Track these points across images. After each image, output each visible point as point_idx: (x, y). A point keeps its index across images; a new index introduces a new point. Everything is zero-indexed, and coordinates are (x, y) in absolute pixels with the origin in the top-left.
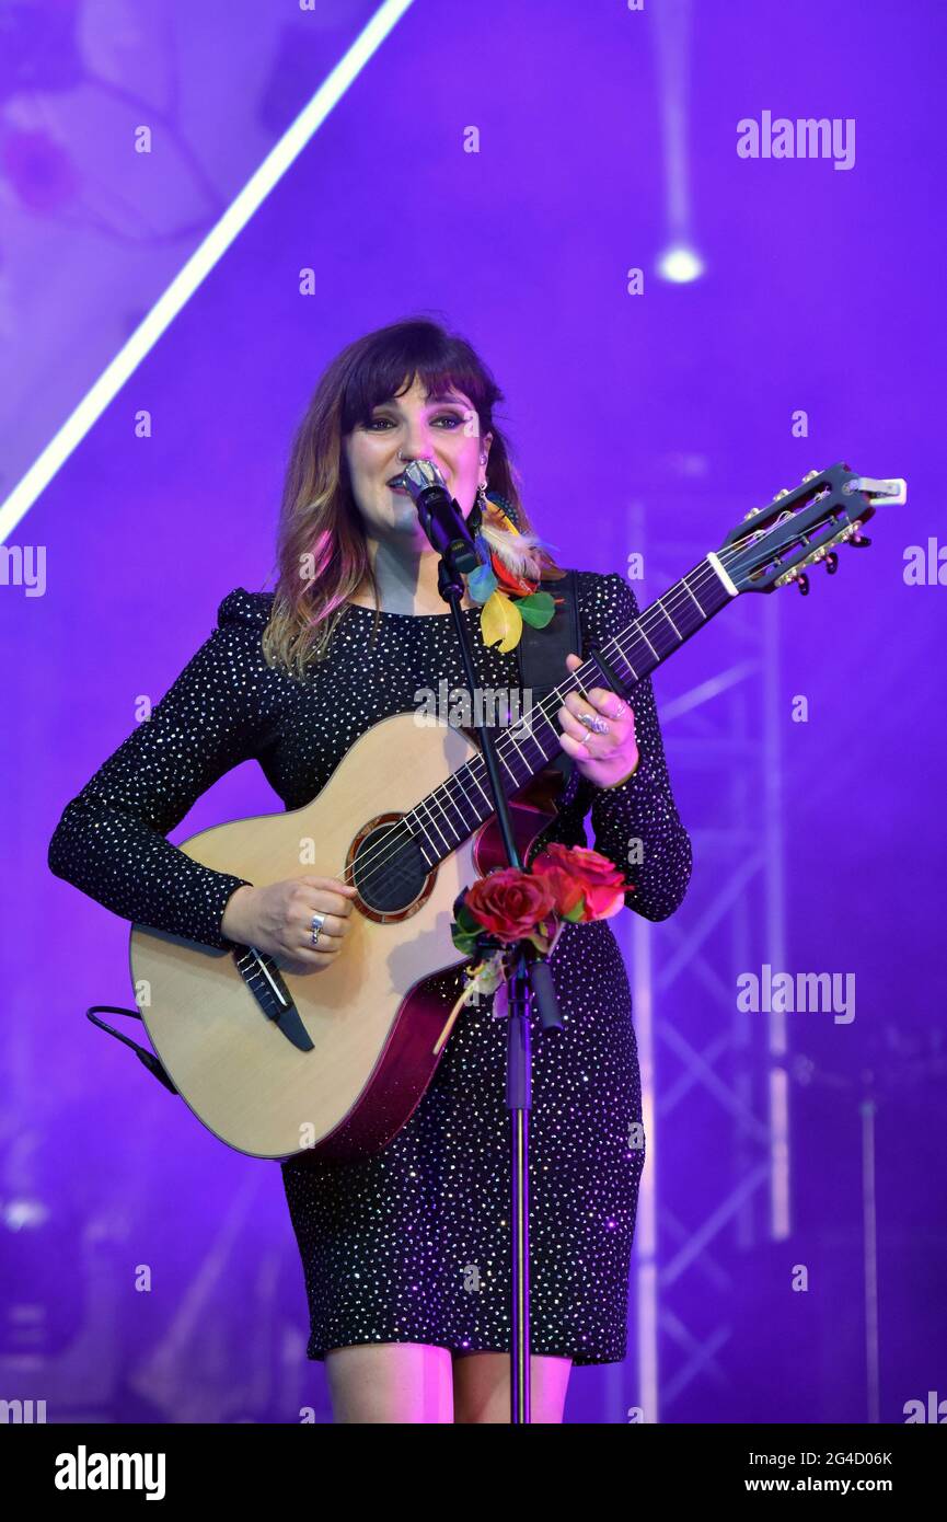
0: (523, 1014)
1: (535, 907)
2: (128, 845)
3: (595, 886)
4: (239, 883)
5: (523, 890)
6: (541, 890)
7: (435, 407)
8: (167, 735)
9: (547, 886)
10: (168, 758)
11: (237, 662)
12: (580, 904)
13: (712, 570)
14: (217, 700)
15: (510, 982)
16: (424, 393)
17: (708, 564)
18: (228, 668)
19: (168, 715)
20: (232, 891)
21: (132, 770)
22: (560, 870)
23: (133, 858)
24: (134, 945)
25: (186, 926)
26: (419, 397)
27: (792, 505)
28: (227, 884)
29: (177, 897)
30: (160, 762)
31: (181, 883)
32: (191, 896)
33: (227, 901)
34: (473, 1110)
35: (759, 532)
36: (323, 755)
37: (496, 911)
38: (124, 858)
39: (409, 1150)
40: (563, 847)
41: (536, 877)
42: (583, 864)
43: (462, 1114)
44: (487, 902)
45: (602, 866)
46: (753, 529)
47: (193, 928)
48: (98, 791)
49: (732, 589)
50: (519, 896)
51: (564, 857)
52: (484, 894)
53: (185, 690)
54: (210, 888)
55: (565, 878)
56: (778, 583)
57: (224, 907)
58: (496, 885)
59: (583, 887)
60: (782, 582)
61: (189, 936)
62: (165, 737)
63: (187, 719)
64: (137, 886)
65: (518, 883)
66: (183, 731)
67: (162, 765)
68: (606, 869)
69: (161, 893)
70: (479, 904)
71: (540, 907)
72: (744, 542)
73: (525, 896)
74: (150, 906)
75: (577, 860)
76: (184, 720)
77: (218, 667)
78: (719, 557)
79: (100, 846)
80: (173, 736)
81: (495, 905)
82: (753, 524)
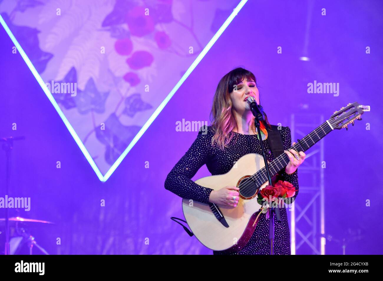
0: (273, 218)
1: (276, 194)
2: (185, 182)
3: (289, 190)
4: (212, 190)
5: (273, 190)
6: (277, 191)
7: (249, 83)
8: (192, 158)
9: (278, 190)
10: (192, 163)
11: (207, 142)
12: (286, 194)
13: (328, 124)
14: (203, 151)
15: (270, 211)
16: (247, 80)
17: (327, 122)
18: (205, 143)
19: (191, 154)
20: (210, 192)
21: (184, 166)
22: (281, 186)
23: (186, 185)
24: (183, 203)
25: (200, 199)
26: (246, 81)
27: (345, 111)
28: (209, 190)
29: (198, 193)
30: (190, 164)
31: (198, 190)
32: (201, 193)
33: (210, 194)
34: (260, 241)
35: (338, 116)
36: (229, 163)
37: (266, 195)
38: (184, 184)
39: (247, 250)
40: (282, 181)
41: (276, 188)
42: (286, 185)
43: (258, 242)
44: (265, 193)
45: (290, 185)
46: (336, 116)
47: (201, 200)
48: (176, 170)
49: (332, 129)
50: (272, 192)
51: (282, 183)
52: (264, 191)
53: (195, 149)
54: (205, 191)
55: (282, 188)
56: (342, 127)
57: (209, 195)
58: (267, 189)
59: (286, 190)
60: (344, 127)
61: (200, 202)
62: (191, 159)
63: (196, 155)
64: (188, 191)
65: (272, 189)
66: (195, 157)
67: (190, 165)
68: (291, 186)
69: (194, 192)
70: (263, 193)
71: (277, 194)
72: (334, 118)
73: (273, 192)
74: (191, 195)
75: (285, 184)
76: (195, 155)
77: (203, 143)
78: (329, 121)
79: (178, 182)
80: (193, 159)
81: (267, 194)
82: (336, 114)
